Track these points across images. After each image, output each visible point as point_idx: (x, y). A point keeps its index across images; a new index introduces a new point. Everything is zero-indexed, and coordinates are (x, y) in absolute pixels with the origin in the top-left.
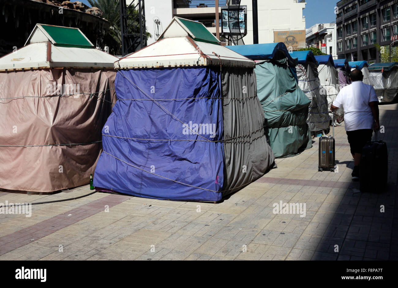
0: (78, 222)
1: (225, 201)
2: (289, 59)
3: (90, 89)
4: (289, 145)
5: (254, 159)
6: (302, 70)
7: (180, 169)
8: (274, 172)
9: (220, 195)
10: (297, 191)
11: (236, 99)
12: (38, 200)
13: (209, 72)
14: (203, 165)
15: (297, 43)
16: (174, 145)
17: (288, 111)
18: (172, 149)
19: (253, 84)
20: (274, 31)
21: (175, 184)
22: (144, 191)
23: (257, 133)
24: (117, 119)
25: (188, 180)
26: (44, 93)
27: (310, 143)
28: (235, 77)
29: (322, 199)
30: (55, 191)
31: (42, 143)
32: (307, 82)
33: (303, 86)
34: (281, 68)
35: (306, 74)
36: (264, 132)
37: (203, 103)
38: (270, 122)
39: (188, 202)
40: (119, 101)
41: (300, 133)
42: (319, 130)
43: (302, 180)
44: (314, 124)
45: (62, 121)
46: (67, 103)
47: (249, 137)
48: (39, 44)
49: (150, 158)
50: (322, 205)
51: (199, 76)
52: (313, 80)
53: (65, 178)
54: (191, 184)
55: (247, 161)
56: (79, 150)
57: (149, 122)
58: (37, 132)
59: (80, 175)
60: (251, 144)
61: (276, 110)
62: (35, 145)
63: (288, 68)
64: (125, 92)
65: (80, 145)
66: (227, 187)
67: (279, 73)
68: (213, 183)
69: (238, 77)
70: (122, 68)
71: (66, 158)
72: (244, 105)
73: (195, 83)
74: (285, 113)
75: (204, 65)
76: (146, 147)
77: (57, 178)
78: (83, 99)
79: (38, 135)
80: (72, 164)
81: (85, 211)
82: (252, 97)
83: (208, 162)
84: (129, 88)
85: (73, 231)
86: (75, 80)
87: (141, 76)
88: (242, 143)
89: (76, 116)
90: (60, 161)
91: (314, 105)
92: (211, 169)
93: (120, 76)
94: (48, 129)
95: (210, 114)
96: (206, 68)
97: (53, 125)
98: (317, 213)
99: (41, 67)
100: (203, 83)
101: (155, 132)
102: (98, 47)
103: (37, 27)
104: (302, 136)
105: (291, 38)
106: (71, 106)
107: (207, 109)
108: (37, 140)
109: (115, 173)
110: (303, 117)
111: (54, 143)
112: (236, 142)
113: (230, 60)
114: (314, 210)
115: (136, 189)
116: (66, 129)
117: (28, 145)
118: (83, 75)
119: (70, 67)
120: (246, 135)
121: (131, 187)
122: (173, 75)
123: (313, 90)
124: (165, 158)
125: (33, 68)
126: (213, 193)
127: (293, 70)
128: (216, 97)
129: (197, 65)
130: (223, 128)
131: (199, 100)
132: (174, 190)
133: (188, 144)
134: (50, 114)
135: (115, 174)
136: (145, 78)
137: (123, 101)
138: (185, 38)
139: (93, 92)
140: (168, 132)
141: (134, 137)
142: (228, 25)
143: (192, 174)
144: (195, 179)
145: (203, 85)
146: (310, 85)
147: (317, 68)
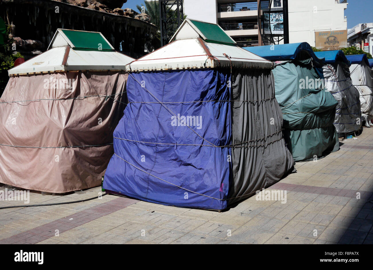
0: (76, 228)
1: (231, 209)
2: (314, 60)
3: (106, 91)
4: (312, 149)
5: (268, 164)
6: (331, 70)
7: (184, 174)
8: (292, 177)
9: (225, 203)
10: (311, 201)
11: (248, 102)
12: (49, 201)
13: (217, 74)
14: (207, 172)
15: (338, 43)
16: (180, 149)
17: (311, 113)
18: (177, 154)
19: (271, 86)
20: (315, 31)
21: (180, 190)
22: (151, 196)
23: (273, 136)
24: (127, 122)
25: (192, 186)
26: (58, 96)
27: (336, 146)
28: (249, 78)
29: (336, 212)
30: (67, 192)
31: (55, 145)
32: (336, 82)
33: (332, 87)
34: (305, 69)
35: (335, 74)
36: (282, 136)
37: (209, 106)
38: (292, 124)
39: (192, 208)
40: (130, 104)
41: (325, 136)
42: (349, 132)
43: (320, 187)
44: (343, 126)
45: (75, 123)
46: (81, 106)
47: (263, 141)
48: (59, 48)
49: (158, 162)
50: (334, 218)
51: (206, 78)
52: (343, 81)
53: (78, 180)
54: (196, 191)
55: (260, 166)
56: (92, 152)
57: (157, 126)
58: (50, 134)
59: (93, 176)
60: (266, 148)
61: (298, 112)
62: (49, 146)
63: (313, 69)
64: (136, 95)
65: (93, 147)
66: (234, 195)
67: (302, 74)
68: (217, 190)
69: (253, 78)
70: (133, 71)
71: (79, 159)
72: (259, 107)
73: (202, 85)
74: (307, 115)
75: (211, 67)
76: (154, 151)
77: (69, 179)
78: (97, 102)
79: (51, 137)
80: (86, 166)
81: (87, 216)
82: (269, 99)
83: (213, 168)
84: (139, 91)
85: (67, 238)
86: (91, 83)
87: (151, 79)
88: (254, 148)
89: (89, 118)
90: (72, 163)
91: (343, 105)
92: (216, 175)
93: (132, 78)
94: (60, 131)
95: (217, 118)
96: (213, 71)
97: (66, 127)
98: (327, 229)
99: (57, 71)
100: (210, 86)
101: (162, 135)
102: (146, 49)
103: (58, 32)
104: (327, 138)
105: (333, 38)
106: (85, 108)
107: (213, 112)
108: (50, 142)
109: (123, 176)
110: (328, 119)
111: (67, 145)
112: (247, 147)
113: (242, 62)
114: (324, 225)
115: (142, 193)
116: (79, 131)
117: (43, 146)
118: (99, 77)
119: (86, 70)
120: (260, 139)
121: (138, 191)
122: (181, 77)
123: (343, 91)
124: (172, 162)
125: (50, 72)
126: (217, 201)
127: (319, 70)
128: (225, 100)
129: (204, 67)
130: (231, 132)
131: (206, 104)
132: (179, 196)
133: (194, 148)
134: (63, 117)
135: (123, 178)
136: (155, 81)
137: (134, 104)
138: (196, 39)
139: (109, 94)
140: (174, 136)
141: (142, 140)
142: (269, 27)
143: (196, 180)
144: (199, 186)
145: (210, 88)
146: (340, 85)
147: (349, 68)
